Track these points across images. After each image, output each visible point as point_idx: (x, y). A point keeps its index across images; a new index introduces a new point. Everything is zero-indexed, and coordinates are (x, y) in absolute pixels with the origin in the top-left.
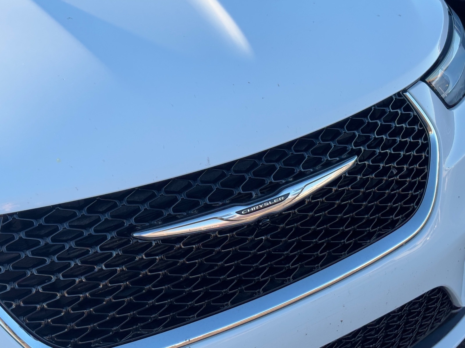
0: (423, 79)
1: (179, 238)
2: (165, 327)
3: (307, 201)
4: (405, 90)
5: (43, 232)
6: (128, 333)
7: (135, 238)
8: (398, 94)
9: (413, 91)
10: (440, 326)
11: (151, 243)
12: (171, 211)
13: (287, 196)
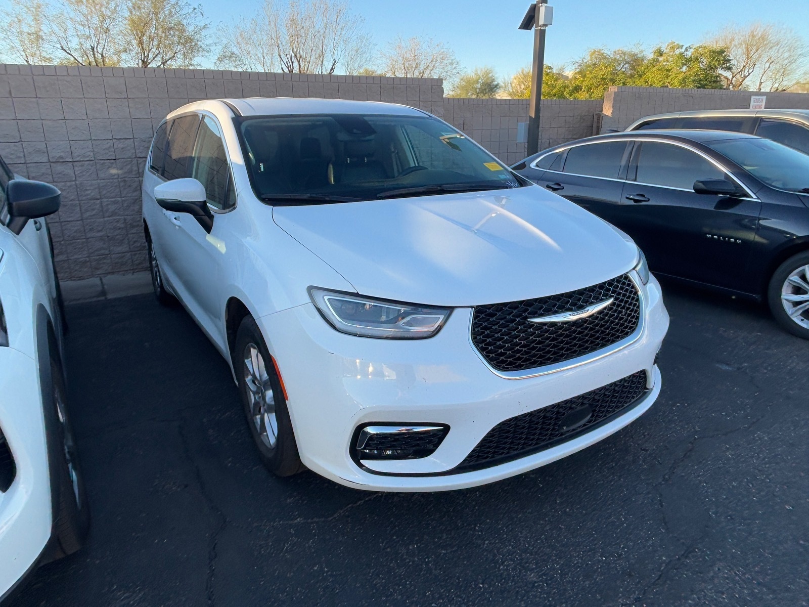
0: (634, 269)
1: (545, 324)
2: (539, 364)
3: (595, 315)
4: (627, 273)
5: (494, 323)
6: (523, 365)
7: (528, 321)
8: (625, 274)
9: (631, 273)
10: (635, 401)
11: (534, 325)
12: (541, 311)
13: (588, 310)
